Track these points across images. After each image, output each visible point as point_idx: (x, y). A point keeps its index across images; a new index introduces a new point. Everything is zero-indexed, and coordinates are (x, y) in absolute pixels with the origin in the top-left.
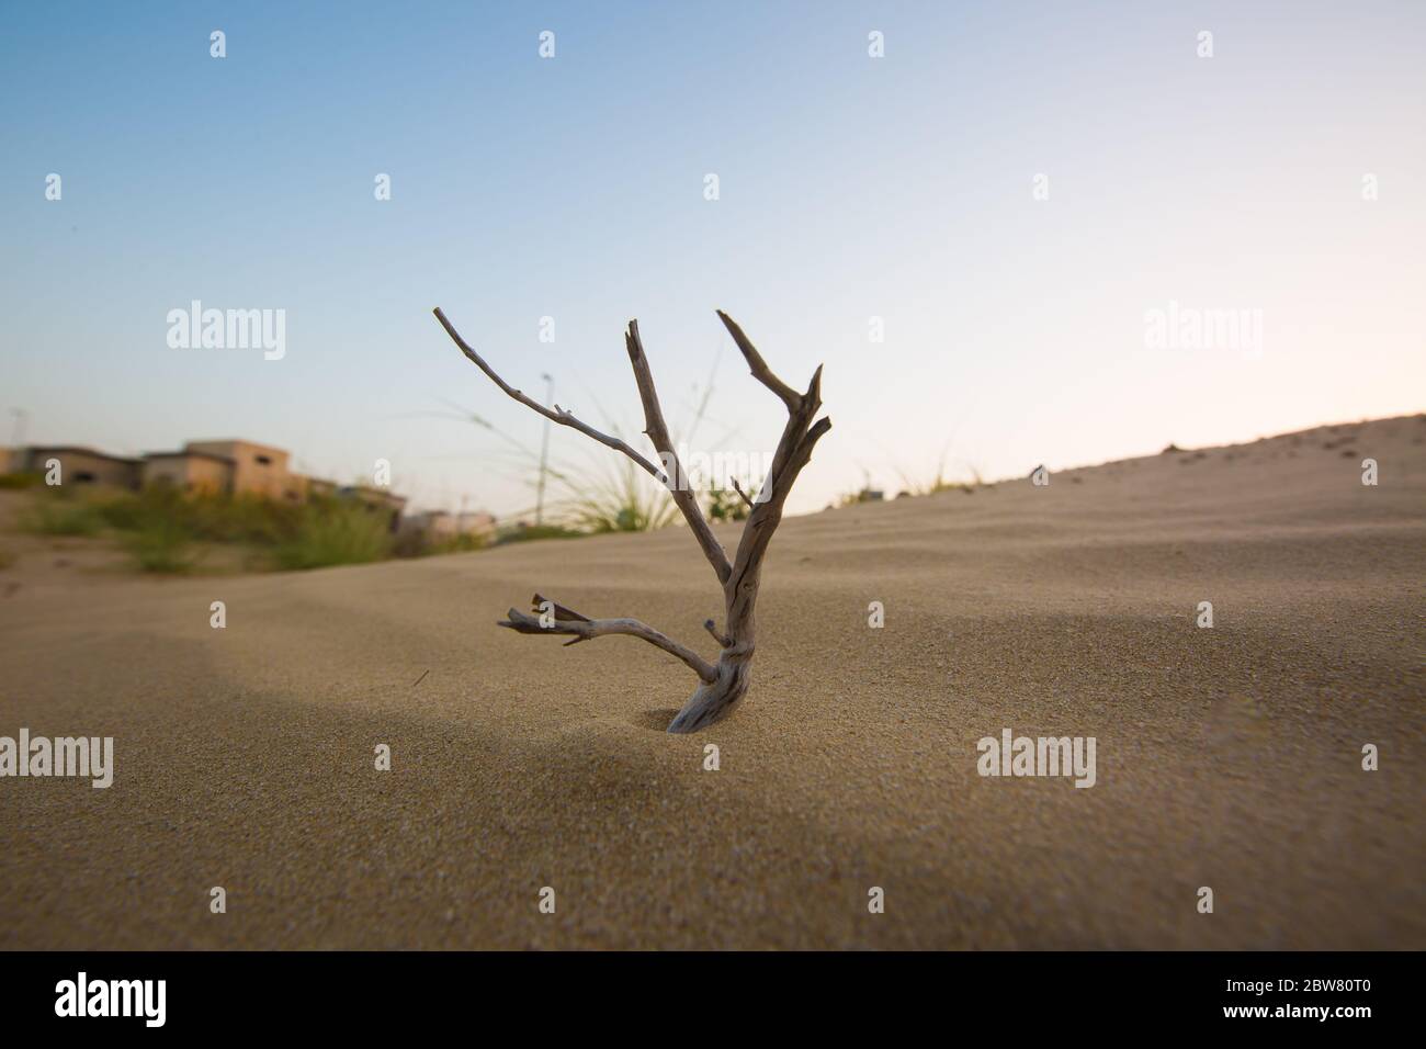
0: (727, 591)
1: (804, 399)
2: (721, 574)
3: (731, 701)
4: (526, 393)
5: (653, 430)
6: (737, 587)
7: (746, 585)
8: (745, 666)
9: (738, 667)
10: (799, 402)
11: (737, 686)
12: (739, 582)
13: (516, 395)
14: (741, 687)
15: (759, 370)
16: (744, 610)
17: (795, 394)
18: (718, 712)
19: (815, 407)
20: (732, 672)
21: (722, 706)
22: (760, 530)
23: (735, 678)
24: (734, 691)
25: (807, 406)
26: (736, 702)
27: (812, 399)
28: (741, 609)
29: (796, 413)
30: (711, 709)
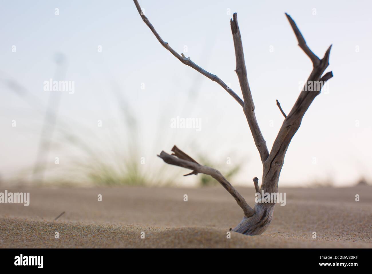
0: (265, 166)
1: (321, 61)
2: (263, 156)
3: (262, 226)
4: (170, 45)
5: (240, 70)
6: (272, 162)
7: (276, 163)
8: (270, 209)
9: (266, 209)
10: (319, 62)
11: (266, 218)
12: (273, 161)
13: (165, 45)
14: (267, 219)
15: (302, 43)
16: (273, 177)
17: (317, 58)
18: (254, 231)
19: (326, 65)
20: (263, 211)
21: (256, 228)
22: (289, 130)
23: (265, 214)
24: (264, 221)
25: (322, 64)
26: (264, 227)
27: (325, 62)
28: (272, 176)
29: (317, 67)
30: (250, 229)
